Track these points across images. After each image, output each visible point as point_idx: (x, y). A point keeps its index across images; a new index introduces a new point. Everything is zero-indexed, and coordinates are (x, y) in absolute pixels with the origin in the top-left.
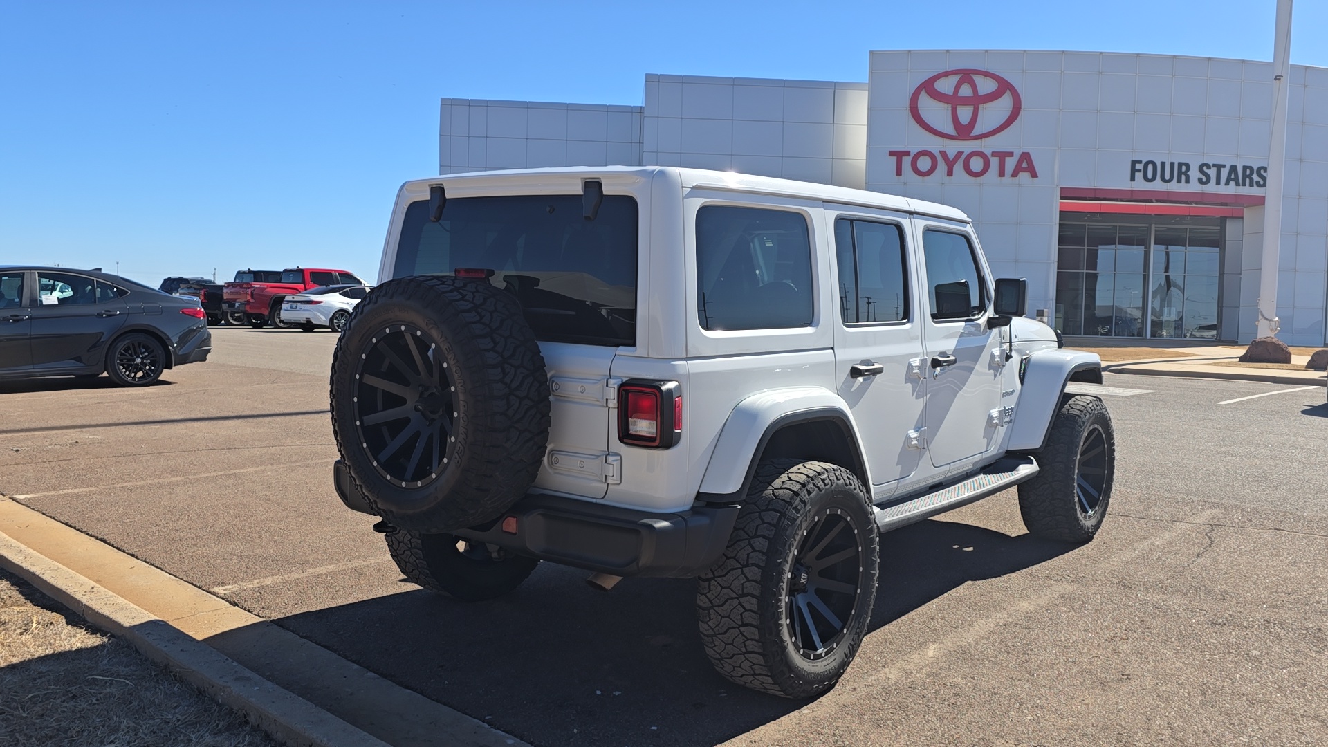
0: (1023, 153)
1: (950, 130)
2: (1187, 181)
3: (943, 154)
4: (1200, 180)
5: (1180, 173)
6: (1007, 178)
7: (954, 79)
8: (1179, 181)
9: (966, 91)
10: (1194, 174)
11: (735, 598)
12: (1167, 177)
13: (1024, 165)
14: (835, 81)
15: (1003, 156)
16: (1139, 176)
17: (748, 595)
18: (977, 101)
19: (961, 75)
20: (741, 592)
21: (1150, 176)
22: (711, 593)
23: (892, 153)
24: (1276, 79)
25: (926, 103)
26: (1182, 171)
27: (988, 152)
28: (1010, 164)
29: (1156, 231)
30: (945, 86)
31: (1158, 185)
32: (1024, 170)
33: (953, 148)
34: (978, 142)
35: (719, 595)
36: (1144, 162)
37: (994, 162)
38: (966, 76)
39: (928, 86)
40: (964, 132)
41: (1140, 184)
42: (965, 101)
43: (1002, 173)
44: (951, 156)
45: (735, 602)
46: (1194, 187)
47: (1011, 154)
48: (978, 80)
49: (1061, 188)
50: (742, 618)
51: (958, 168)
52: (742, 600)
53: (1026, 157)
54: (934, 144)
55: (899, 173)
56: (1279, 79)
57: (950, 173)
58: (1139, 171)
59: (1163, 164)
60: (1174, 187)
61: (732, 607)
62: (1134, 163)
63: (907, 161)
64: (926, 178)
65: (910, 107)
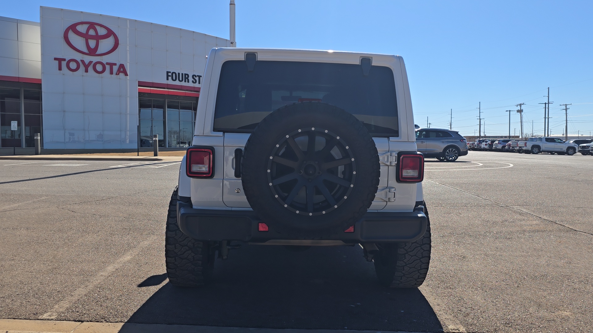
0: (121, 64)
1: (85, 50)
2: (188, 82)
3: (83, 61)
4: (193, 81)
5: (185, 78)
6: (114, 76)
7: (86, 26)
8: (185, 81)
9: (92, 32)
10: (191, 79)
11: (419, 246)
12: (181, 79)
13: (122, 70)
14: (17, 19)
15: (112, 65)
16: (170, 78)
17: (425, 244)
18: (98, 38)
19: (89, 25)
20: (422, 243)
21: (174, 78)
22: (406, 247)
23: (55, 59)
24: (231, 43)
25: (72, 36)
26: (186, 77)
27: (104, 62)
28: (115, 68)
29: (168, 102)
30: (82, 29)
31: (177, 83)
32: (122, 72)
33: (87, 59)
34: (100, 57)
35: (411, 246)
36: (171, 72)
37: (108, 67)
38: (92, 25)
39: (73, 28)
40: (92, 52)
41: (170, 82)
42: (92, 37)
43: (111, 73)
44: (87, 63)
45: (419, 248)
46: (191, 84)
47: (115, 64)
48: (98, 28)
49: (138, 81)
50: (422, 254)
51: (90, 69)
52: (422, 247)
53: (122, 66)
54: (78, 57)
55: (60, 69)
56: (232, 43)
57: (87, 71)
58: (170, 76)
59: (179, 74)
60: (183, 84)
61: (417, 251)
62: (168, 72)
63: (64, 64)
64: (74, 72)
65: (64, 37)
